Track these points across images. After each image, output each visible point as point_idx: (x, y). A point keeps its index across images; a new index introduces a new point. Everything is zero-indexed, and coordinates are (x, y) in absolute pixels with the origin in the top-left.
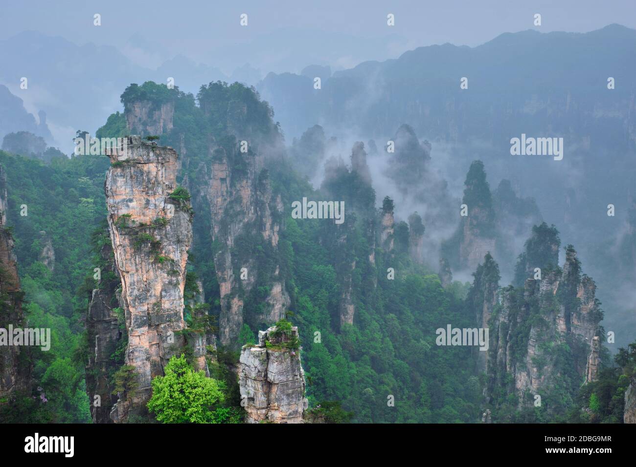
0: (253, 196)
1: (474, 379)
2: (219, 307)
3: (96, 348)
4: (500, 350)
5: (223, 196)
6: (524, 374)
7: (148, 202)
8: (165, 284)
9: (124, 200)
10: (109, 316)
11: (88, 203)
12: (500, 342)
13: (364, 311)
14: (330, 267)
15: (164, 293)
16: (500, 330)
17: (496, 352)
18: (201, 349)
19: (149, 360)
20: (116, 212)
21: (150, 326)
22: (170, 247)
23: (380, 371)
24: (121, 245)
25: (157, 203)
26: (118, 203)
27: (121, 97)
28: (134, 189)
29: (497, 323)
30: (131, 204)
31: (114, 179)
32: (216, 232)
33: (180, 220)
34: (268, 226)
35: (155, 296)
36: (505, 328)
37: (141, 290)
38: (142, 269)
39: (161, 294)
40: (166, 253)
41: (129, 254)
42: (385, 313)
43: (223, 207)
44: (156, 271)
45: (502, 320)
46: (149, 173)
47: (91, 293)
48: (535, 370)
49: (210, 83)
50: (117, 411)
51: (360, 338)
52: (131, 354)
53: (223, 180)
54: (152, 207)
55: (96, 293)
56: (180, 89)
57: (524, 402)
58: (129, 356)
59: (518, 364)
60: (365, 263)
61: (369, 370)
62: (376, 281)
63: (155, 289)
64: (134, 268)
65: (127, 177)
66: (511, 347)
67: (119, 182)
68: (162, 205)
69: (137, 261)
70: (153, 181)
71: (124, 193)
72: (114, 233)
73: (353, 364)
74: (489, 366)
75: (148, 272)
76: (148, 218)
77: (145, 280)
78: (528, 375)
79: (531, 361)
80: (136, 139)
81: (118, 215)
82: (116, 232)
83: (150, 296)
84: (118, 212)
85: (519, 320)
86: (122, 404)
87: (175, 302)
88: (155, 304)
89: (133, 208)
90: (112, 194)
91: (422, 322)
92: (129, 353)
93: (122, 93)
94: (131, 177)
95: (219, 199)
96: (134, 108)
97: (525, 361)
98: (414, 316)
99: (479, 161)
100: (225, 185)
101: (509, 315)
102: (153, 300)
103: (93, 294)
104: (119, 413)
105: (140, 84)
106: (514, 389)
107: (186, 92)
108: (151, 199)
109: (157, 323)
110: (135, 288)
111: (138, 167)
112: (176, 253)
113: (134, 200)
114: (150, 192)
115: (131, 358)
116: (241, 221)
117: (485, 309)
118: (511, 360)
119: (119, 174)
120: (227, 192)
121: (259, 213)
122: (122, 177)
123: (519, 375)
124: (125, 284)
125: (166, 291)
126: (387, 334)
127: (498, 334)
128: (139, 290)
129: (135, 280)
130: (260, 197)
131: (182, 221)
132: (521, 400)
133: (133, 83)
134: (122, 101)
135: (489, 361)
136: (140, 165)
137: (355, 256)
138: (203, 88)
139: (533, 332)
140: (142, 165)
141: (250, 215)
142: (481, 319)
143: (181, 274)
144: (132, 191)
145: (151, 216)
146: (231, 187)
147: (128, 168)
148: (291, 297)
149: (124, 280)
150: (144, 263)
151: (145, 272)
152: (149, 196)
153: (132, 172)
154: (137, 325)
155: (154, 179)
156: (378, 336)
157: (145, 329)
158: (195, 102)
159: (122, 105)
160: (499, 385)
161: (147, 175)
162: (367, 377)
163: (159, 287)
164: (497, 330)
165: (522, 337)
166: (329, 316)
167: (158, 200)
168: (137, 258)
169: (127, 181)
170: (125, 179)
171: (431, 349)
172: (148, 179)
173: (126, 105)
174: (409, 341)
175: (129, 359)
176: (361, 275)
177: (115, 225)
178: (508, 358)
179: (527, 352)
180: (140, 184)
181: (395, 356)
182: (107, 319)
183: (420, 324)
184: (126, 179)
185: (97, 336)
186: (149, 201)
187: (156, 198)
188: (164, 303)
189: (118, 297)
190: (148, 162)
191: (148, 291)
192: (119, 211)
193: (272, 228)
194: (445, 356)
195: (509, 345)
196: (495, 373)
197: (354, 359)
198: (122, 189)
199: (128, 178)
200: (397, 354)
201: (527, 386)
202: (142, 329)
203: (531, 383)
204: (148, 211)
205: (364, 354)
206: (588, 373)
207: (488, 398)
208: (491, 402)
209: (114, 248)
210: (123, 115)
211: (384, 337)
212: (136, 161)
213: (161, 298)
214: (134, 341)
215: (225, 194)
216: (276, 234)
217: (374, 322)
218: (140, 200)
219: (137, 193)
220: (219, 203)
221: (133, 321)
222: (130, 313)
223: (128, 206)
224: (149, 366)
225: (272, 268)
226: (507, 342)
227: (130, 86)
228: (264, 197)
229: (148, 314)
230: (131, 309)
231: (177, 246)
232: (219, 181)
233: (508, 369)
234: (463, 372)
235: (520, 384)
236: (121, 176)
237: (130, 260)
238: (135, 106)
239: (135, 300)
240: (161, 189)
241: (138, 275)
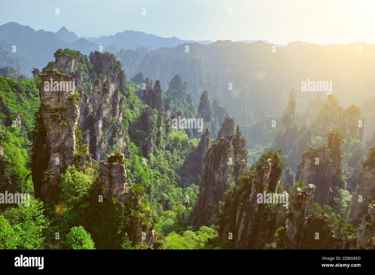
0: (112, 100)
1: (199, 176)
2: (96, 146)
3: (37, 162)
4: (209, 165)
5: (99, 100)
6: (218, 174)
8: (66, 135)
9: (48, 98)
10: (42, 148)
11: (37, 100)
12: (209, 162)
13: (157, 149)
14: (144, 131)
15: (66, 139)
16: (210, 157)
17: (208, 166)
18: (82, 163)
19: (59, 167)
20: (44, 103)
21: (59, 152)
22: (69, 119)
23: (162, 173)
24: (46, 117)
25: (63, 100)
26: (46, 99)
27: (54, 54)
29: (209, 155)
30: (52, 100)
32: (95, 115)
33: (74, 108)
34: (118, 113)
35: (62, 140)
36: (212, 156)
37: (55, 137)
38: (56, 128)
39: (65, 139)
40: (67, 121)
41: (50, 122)
42: (166, 151)
43: (99, 104)
44: (63, 129)
45: (210, 153)
47: (35, 138)
48: (222, 173)
49: (95, 51)
50: (44, 188)
51: (155, 160)
52: (51, 164)
53: (99, 93)
54: (61, 101)
55: (37, 138)
56: (81, 53)
57: (217, 185)
58: (50, 165)
59: (216, 171)
60: (158, 130)
61: (158, 172)
62: (163, 137)
63: (62, 137)
64: (52, 128)
66: (213, 164)
69: (54, 125)
72: (43, 112)
73: (151, 171)
74: (205, 171)
75: (59, 129)
76: (59, 106)
77: (57, 133)
78: (220, 175)
79: (221, 170)
81: (45, 105)
82: (44, 112)
83: (60, 140)
85: (217, 154)
86: (46, 185)
87: (71, 143)
88: (61, 143)
89: (52, 102)
91: (180, 154)
92: (50, 164)
93: (55, 53)
95: (97, 101)
96: (60, 60)
97: (218, 169)
98: (177, 151)
99: (206, 91)
100: (99, 95)
101: (214, 152)
102: (61, 142)
103: (35, 139)
104: (45, 189)
105: (63, 49)
106: (214, 180)
107: (84, 54)
109: (63, 152)
110: (53, 136)
113: (53, 98)
114: (60, 95)
115: (51, 166)
116: (106, 111)
117: (205, 149)
118: (213, 169)
120: (100, 98)
121: (114, 107)
123: (216, 175)
124: (48, 134)
125: (67, 138)
126: (166, 158)
127: (209, 159)
128: (54, 137)
129: (53, 132)
130: (115, 101)
131: (75, 108)
132: (216, 184)
133: (59, 49)
134: (54, 56)
135: (205, 170)
137: (154, 127)
138: (91, 53)
139: (222, 158)
141: (110, 108)
142: (203, 153)
143: (74, 131)
146: (102, 96)
148: (127, 143)
149: (48, 132)
150: (57, 126)
151: (57, 130)
154: (54, 152)
156: (163, 159)
157: (58, 153)
158: (88, 59)
159: (55, 58)
160: (209, 179)
162: (157, 175)
163: (64, 136)
164: (208, 157)
165: (218, 160)
166: (142, 151)
168: (54, 123)
171: (183, 165)
173: (56, 58)
174: (175, 161)
175: (50, 166)
176: (156, 134)
177: (44, 109)
178: (212, 168)
179: (219, 166)
181: (169, 167)
182: (42, 149)
183: (179, 155)
185: (37, 157)
188: (66, 143)
189: (45, 140)
191: (59, 138)
192: (46, 103)
193: (119, 114)
194: (189, 167)
195: (213, 163)
196: (207, 174)
197: (152, 168)
200: (170, 167)
201: (219, 179)
202: (56, 154)
203: (220, 178)
205: (156, 166)
206: (240, 174)
207: (204, 184)
208: (205, 185)
209: (43, 118)
210: (55, 63)
211: (165, 159)
213: (65, 141)
214: (52, 159)
215: (99, 99)
216: (121, 117)
217: (161, 154)
218: (56, 98)
219: (54, 95)
220: (97, 103)
221: (52, 151)
222: (50, 147)
223: (50, 101)
224: (59, 169)
225: (119, 131)
226: (212, 162)
227: (58, 50)
228: (116, 101)
229: (59, 147)
230: (52, 146)
232: (97, 93)
233: (212, 173)
234: (196, 174)
235: (216, 178)
237: (51, 124)
238: (60, 59)
239: (53, 141)
241: (54, 131)
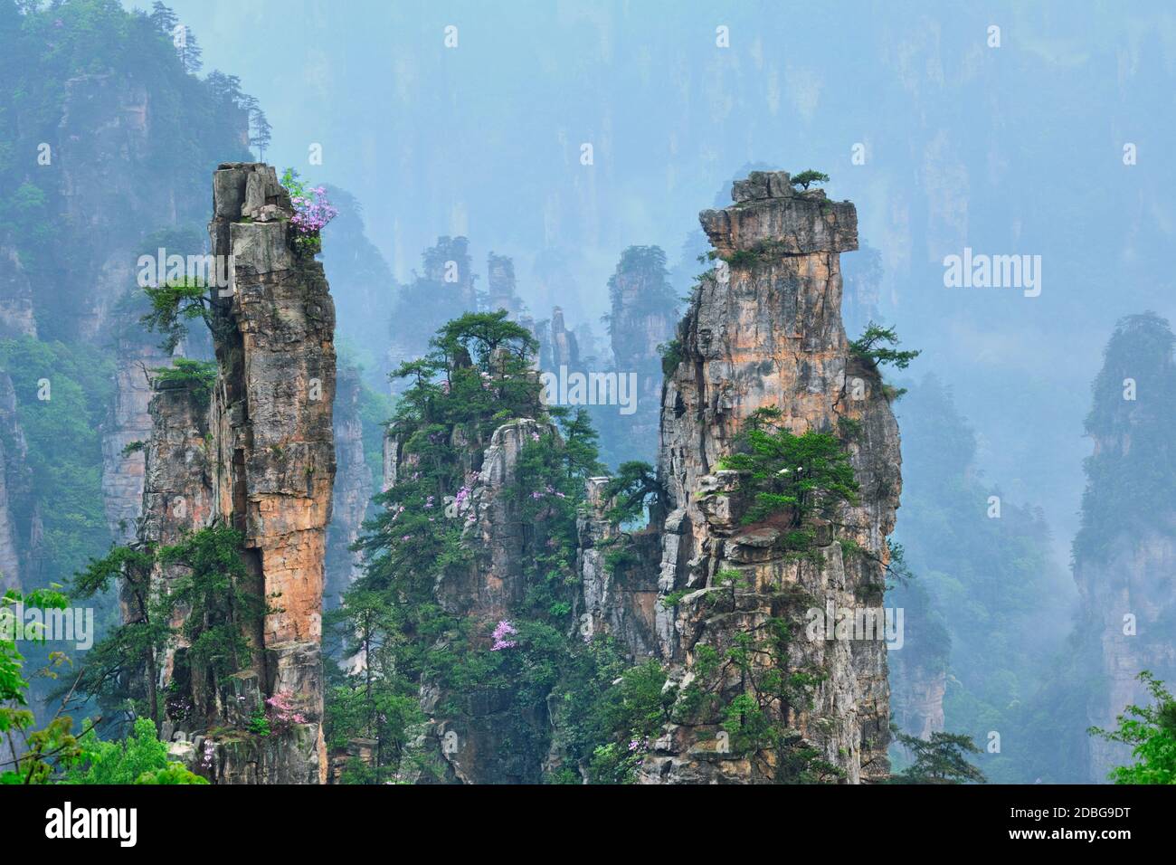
7: (806, 370)
28: (776, 334)
31: (732, 304)
46: (809, 282)
65: (761, 295)
67: (744, 312)
68: (840, 380)
70: (817, 309)
71: (753, 345)
80: (779, 184)
84: (739, 403)
90: (728, 347)
94: (771, 296)
108: (815, 362)
111: (786, 267)
112: (873, 530)
119: (744, 288)
122: (751, 298)
136: (790, 260)
140: (794, 259)
144: (772, 338)
145: (811, 417)
147: (766, 268)
152: (810, 353)
153: (774, 278)
155: (820, 304)
161: (806, 291)
167: (830, 365)
169: (760, 310)
170: (756, 304)
172: (808, 302)
180: (789, 318)
184: (759, 303)
186: (810, 368)
187: (827, 360)
190: (810, 248)
198: (749, 334)
199: (764, 299)
204: (805, 401)
212: (782, 249)
231: (876, 509)
236: (749, 293)
240: (837, 333)
